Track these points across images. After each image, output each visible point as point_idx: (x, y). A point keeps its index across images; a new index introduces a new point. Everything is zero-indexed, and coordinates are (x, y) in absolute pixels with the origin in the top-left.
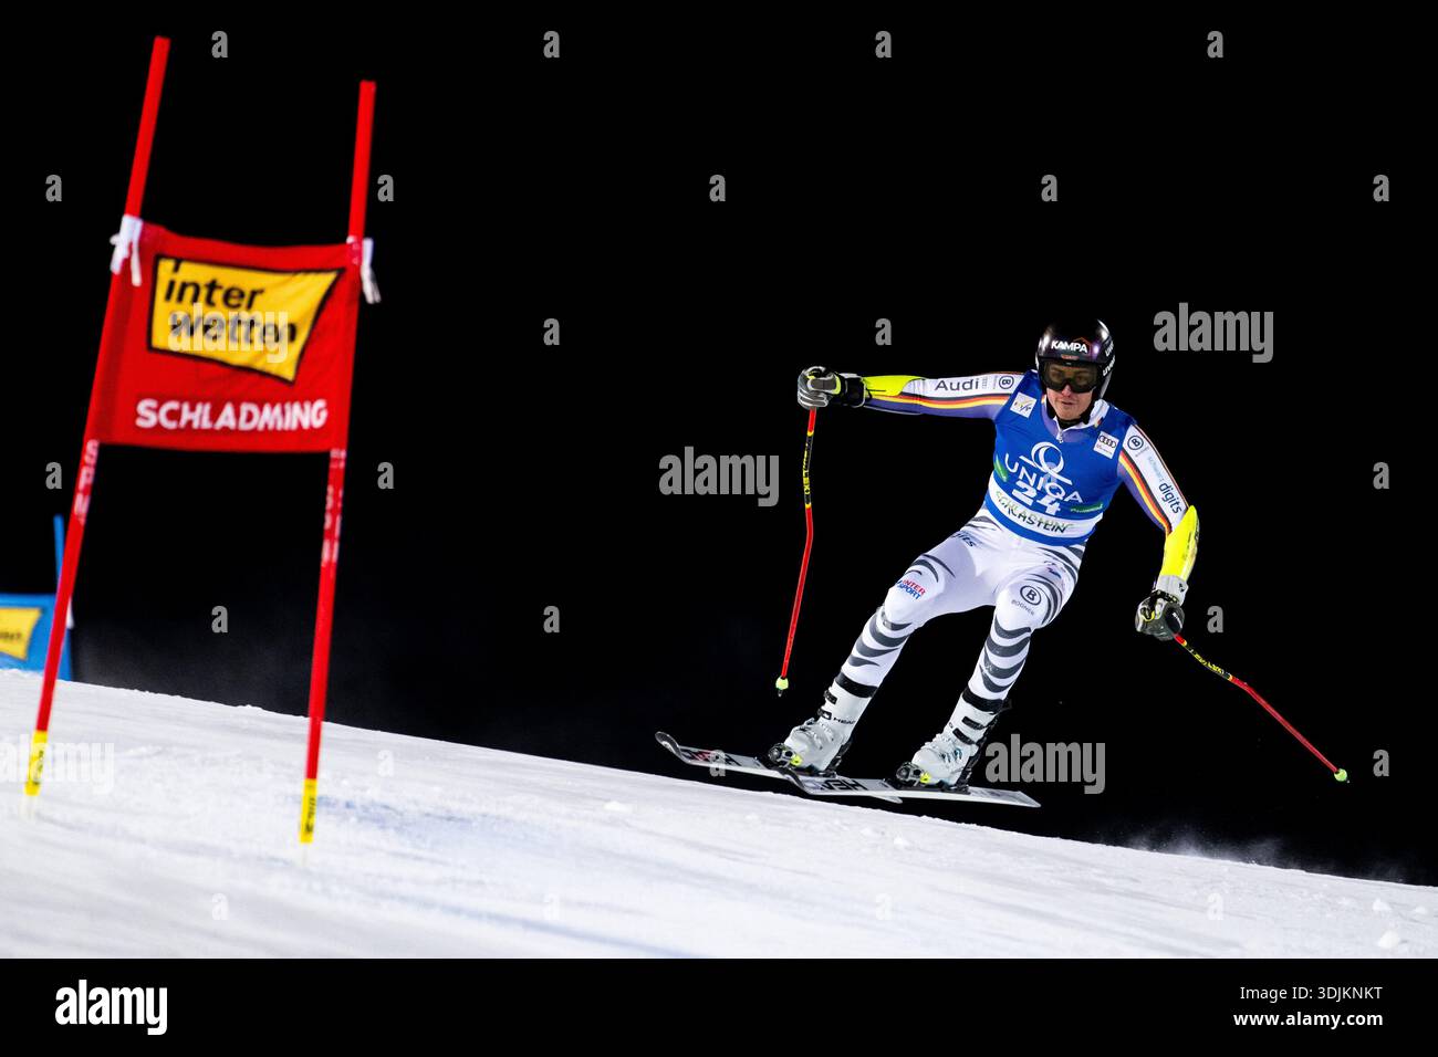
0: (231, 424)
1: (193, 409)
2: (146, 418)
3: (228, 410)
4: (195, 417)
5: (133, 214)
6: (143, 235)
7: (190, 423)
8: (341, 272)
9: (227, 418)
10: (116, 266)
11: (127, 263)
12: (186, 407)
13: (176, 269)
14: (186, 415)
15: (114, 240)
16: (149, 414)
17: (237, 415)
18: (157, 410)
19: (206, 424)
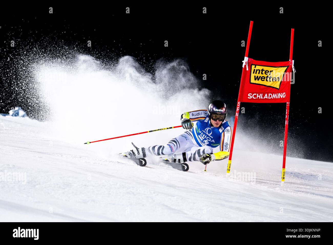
0: (267, 97)
1: (259, 95)
2: (250, 97)
3: (266, 95)
4: (260, 96)
5: (246, 57)
6: (248, 60)
7: (259, 97)
8: (288, 67)
9: (266, 96)
10: (243, 66)
11: (245, 66)
12: (258, 94)
13: (255, 67)
14: (258, 96)
15: (243, 62)
16: (250, 96)
17: (268, 96)
18: (252, 95)
19: (262, 98)
